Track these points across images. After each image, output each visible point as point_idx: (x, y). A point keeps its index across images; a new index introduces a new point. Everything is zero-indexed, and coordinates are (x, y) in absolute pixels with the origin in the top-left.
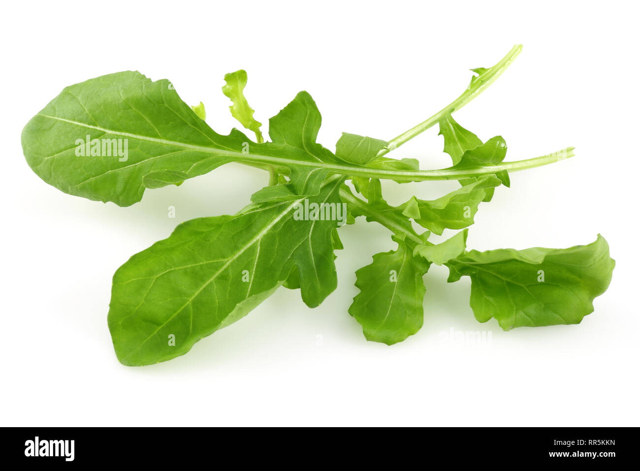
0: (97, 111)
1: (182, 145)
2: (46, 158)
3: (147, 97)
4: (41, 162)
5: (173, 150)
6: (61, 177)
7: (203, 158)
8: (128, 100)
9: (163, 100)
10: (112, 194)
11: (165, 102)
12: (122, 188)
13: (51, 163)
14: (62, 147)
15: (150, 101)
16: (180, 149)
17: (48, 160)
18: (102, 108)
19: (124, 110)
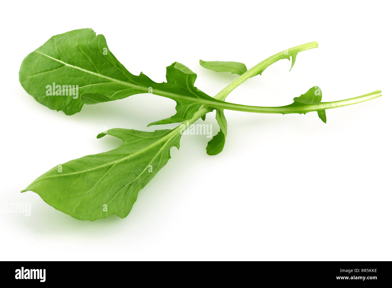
0: (61, 51)
1: (109, 78)
2: (29, 77)
3: (89, 46)
4: (26, 79)
5: (104, 81)
6: (35, 90)
7: (122, 89)
8: (79, 45)
9: (98, 48)
10: (63, 105)
11: (100, 50)
12: (70, 102)
13: (31, 80)
14: (39, 71)
15: (91, 48)
16: (109, 81)
17: (29, 78)
18: (64, 49)
19: (76, 52)
